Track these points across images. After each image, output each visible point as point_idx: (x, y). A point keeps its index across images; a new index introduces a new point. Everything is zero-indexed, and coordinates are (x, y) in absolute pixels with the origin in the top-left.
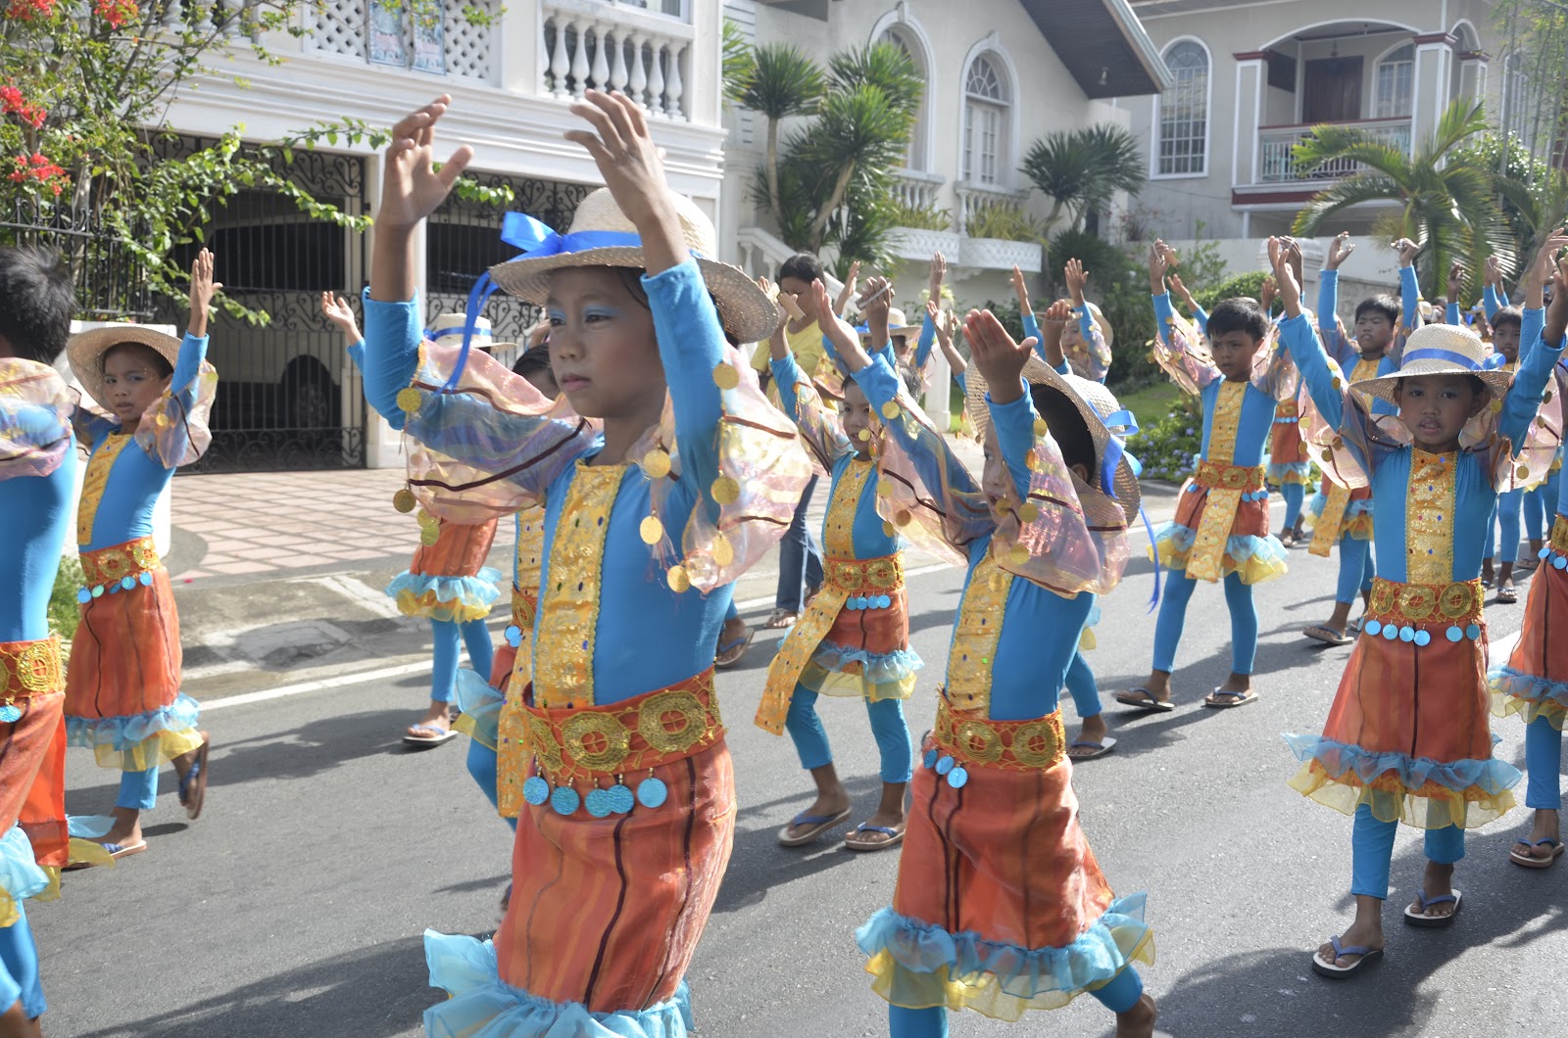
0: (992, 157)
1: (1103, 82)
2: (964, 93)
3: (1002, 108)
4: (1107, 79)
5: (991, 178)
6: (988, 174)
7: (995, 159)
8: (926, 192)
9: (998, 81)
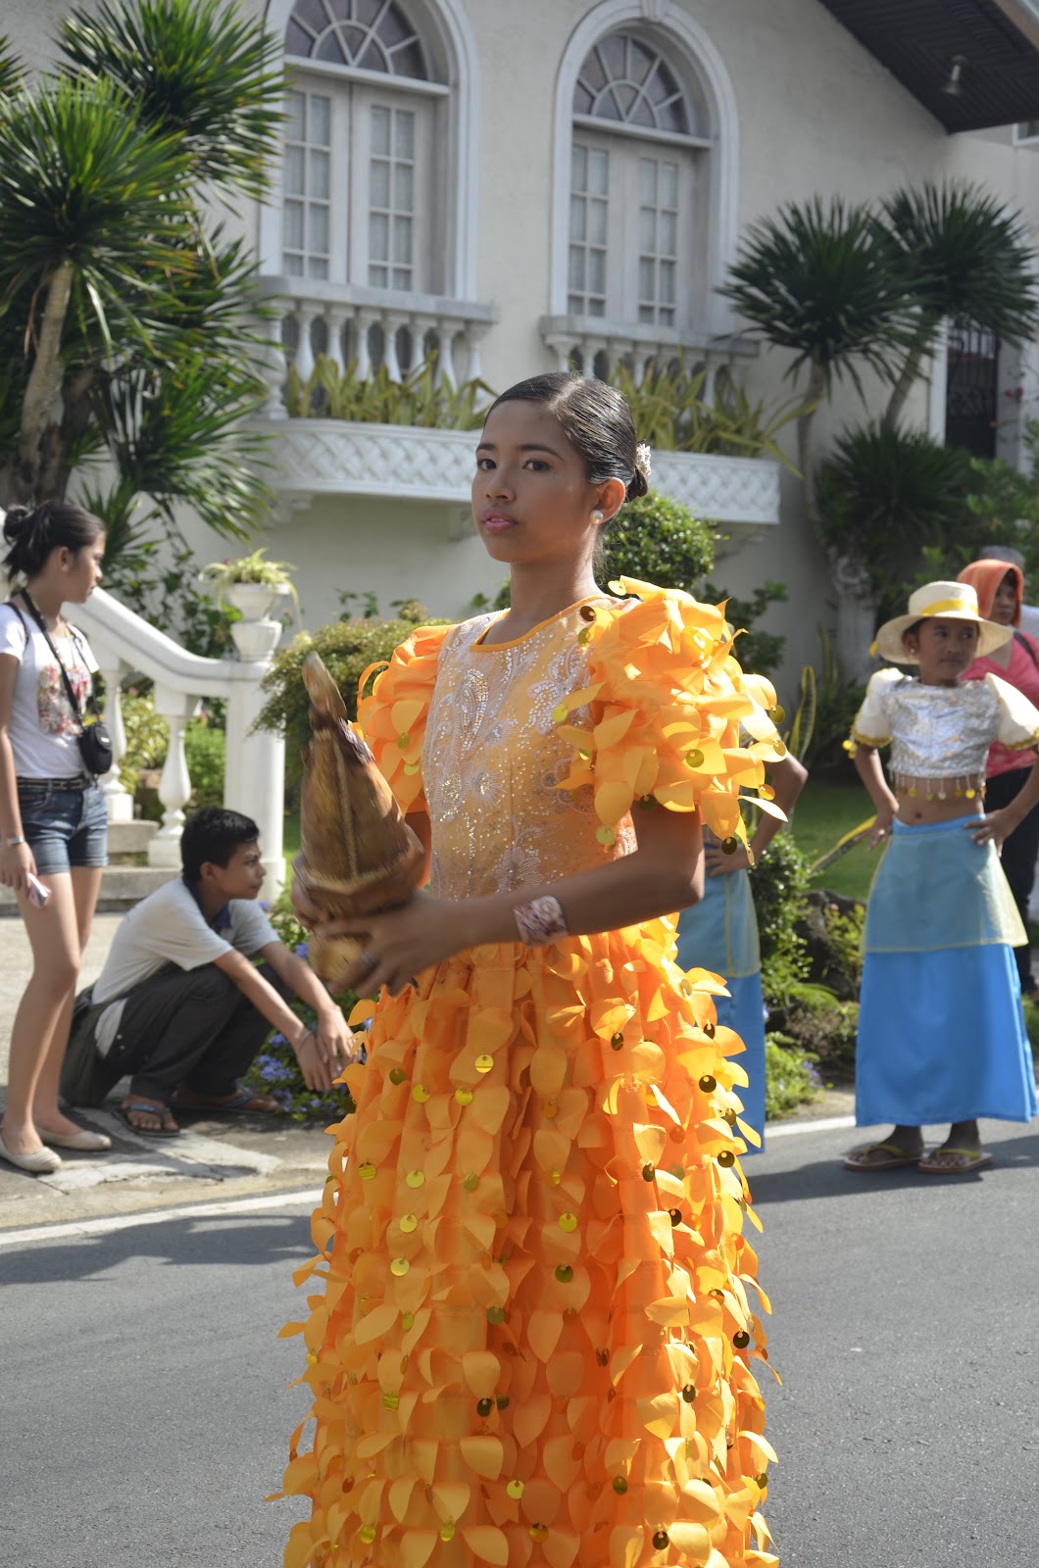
0: (669, 265)
1: (952, 90)
2: (565, 117)
3: (696, 154)
4: (961, 83)
5: (669, 312)
6: (657, 303)
7: (681, 270)
8: (446, 344)
9: (684, 92)
